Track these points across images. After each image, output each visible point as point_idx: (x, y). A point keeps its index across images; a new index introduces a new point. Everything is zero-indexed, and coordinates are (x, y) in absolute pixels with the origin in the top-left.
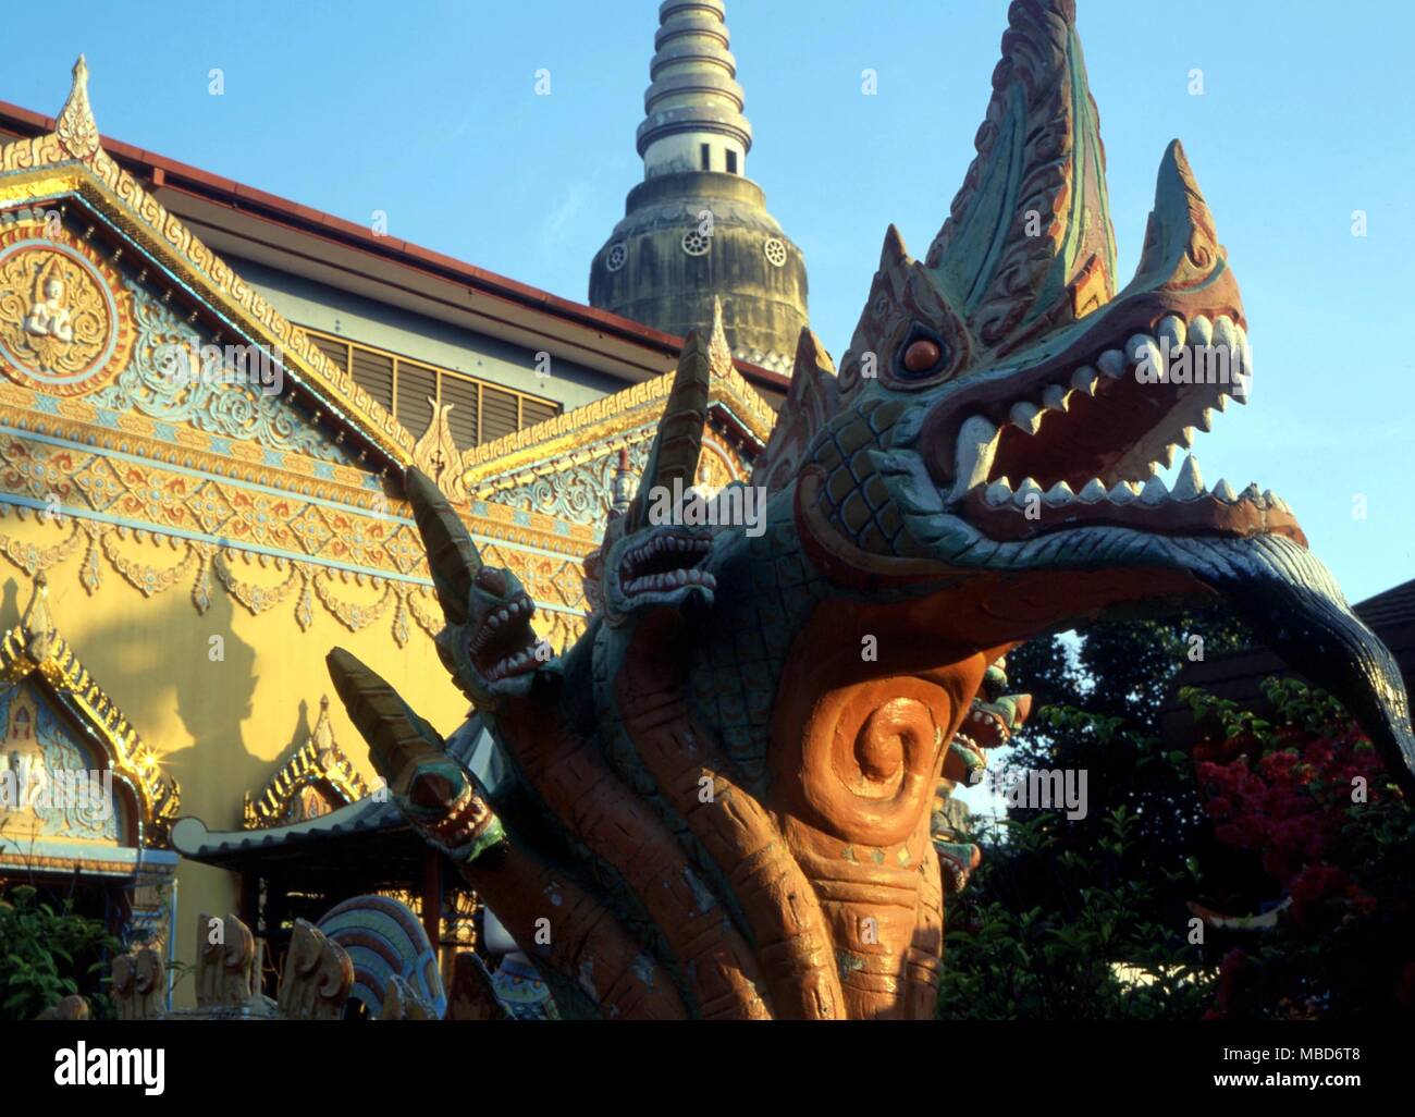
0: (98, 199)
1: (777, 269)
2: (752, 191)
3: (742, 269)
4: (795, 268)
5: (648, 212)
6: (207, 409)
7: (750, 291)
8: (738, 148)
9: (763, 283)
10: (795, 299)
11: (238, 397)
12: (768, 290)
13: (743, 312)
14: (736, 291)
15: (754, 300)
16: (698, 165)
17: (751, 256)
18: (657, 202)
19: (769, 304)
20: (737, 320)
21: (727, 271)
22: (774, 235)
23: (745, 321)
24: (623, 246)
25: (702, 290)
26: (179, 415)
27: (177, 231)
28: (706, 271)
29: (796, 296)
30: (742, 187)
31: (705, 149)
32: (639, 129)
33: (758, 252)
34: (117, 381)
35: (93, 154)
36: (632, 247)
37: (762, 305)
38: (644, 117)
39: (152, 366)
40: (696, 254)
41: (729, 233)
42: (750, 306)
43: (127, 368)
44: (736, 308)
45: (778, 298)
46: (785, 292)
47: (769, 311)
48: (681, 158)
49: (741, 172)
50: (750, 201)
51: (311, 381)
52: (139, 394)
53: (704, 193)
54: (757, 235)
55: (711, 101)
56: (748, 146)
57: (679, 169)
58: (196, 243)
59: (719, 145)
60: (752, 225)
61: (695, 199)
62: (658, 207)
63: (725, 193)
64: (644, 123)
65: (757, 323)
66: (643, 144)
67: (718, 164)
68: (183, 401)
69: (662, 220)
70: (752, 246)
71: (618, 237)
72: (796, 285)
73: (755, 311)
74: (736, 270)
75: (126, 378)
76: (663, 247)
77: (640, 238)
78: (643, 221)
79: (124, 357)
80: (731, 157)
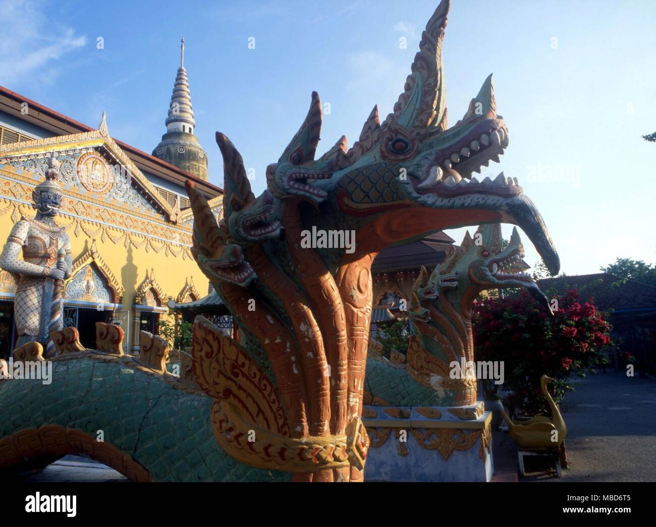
0: (107, 146)
1: (201, 158)
2: (195, 138)
3: (193, 157)
4: (205, 158)
5: (168, 141)
6: (128, 198)
7: (194, 163)
8: (192, 127)
9: (198, 161)
10: (205, 166)
11: (134, 196)
12: (199, 163)
13: (192, 168)
14: (191, 163)
15: (195, 165)
16: (182, 131)
17: (195, 154)
18: (171, 138)
19: (199, 167)
20: (191, 170)
21: (189, 158)
22: (201, 150)
23: (193, 170)
24: (162, 148)
25: (182, 162)
26: (122, 200)
27: (124, 156)
28: (183, 157)
29: (205, 165)
30: (193, 137)
31: (184, 126)
32: (167, 119)
33: (196, 153)
34: (109, 191)
35: (107, 136)
36: (164, 149)
37: (197, 167)
38: (168, 117)
39: (117, 188)
40: (181, 152)
41: (190, 148)
42: (194, 167)
43: (111, 188)
44: (191, 167)
45: (201, 165)
46: (203, 164)
47: (199, 168)
48: (177, 128)
49: (192, 133)
50: (195, 141)
51: (151, 193)
52: (114, 194)
53: (183, 137)
54: (197, 149)
55: (186, 115)
56: (194, 127)
57: (177, 131)
58: (128, 158)
59: (187, 126)
60: (195, 147)
61: (181, 139)
62: (171, 140)
63: (189, 138)
64: (168, 118)
65: (196, 171)
66: (167, 123)
67: (187, 131)
68: (123, 197)
69: (172, 143)
70: (195, 152)
71: (160, 146)
72: (205, 162)
73: (196, 168)
74: (191, 157)
75: (112, 190)
76: (173, 150)
77: (167, 147)
78: (168, 143)
79: (111, 185)
80: (190, 129)
